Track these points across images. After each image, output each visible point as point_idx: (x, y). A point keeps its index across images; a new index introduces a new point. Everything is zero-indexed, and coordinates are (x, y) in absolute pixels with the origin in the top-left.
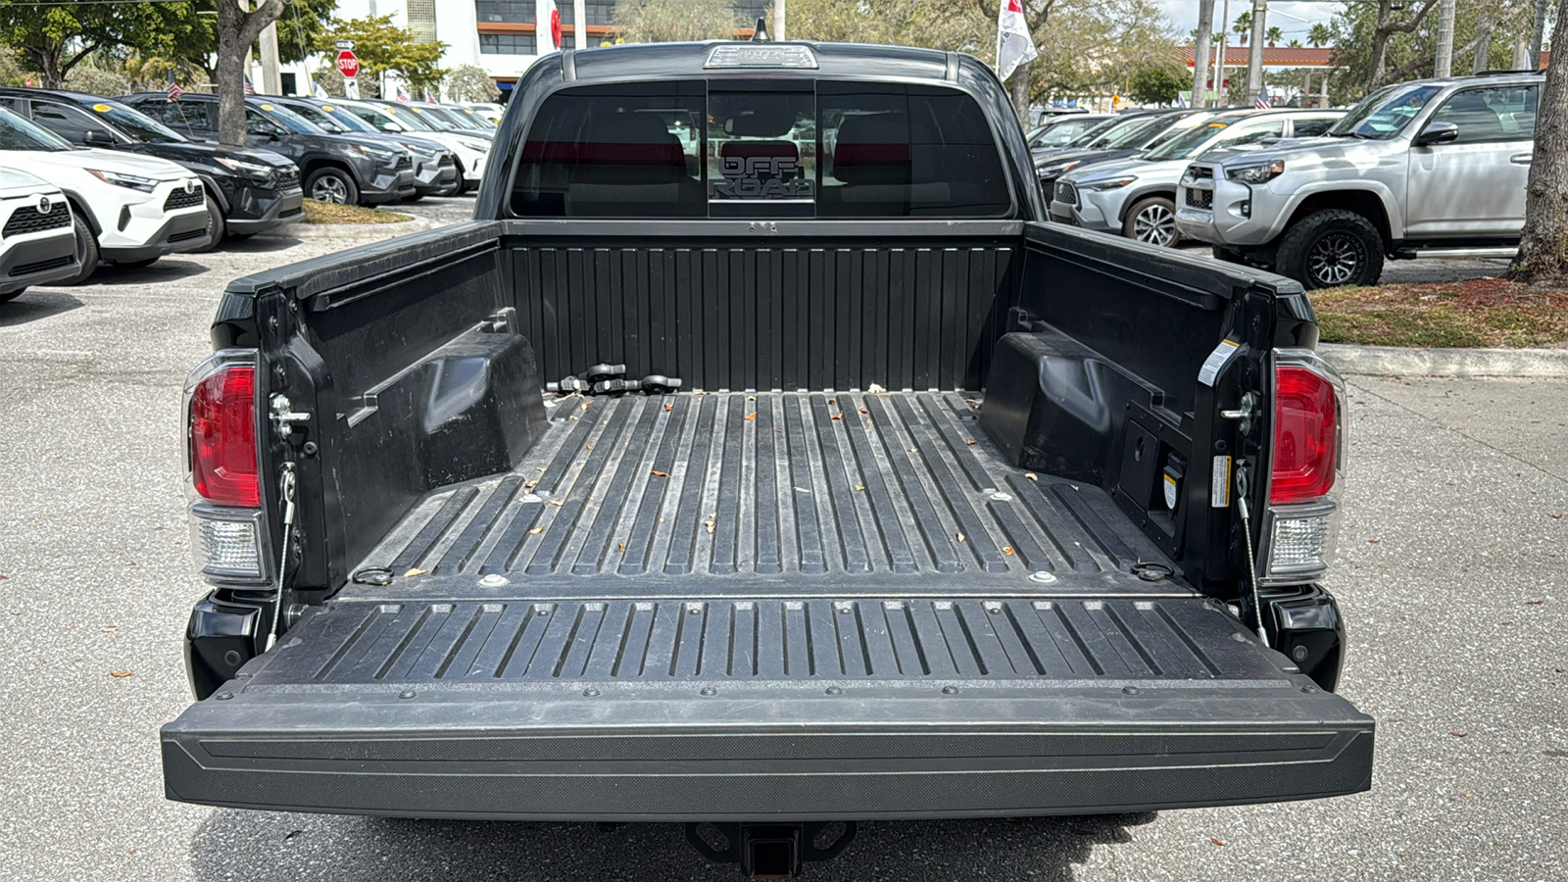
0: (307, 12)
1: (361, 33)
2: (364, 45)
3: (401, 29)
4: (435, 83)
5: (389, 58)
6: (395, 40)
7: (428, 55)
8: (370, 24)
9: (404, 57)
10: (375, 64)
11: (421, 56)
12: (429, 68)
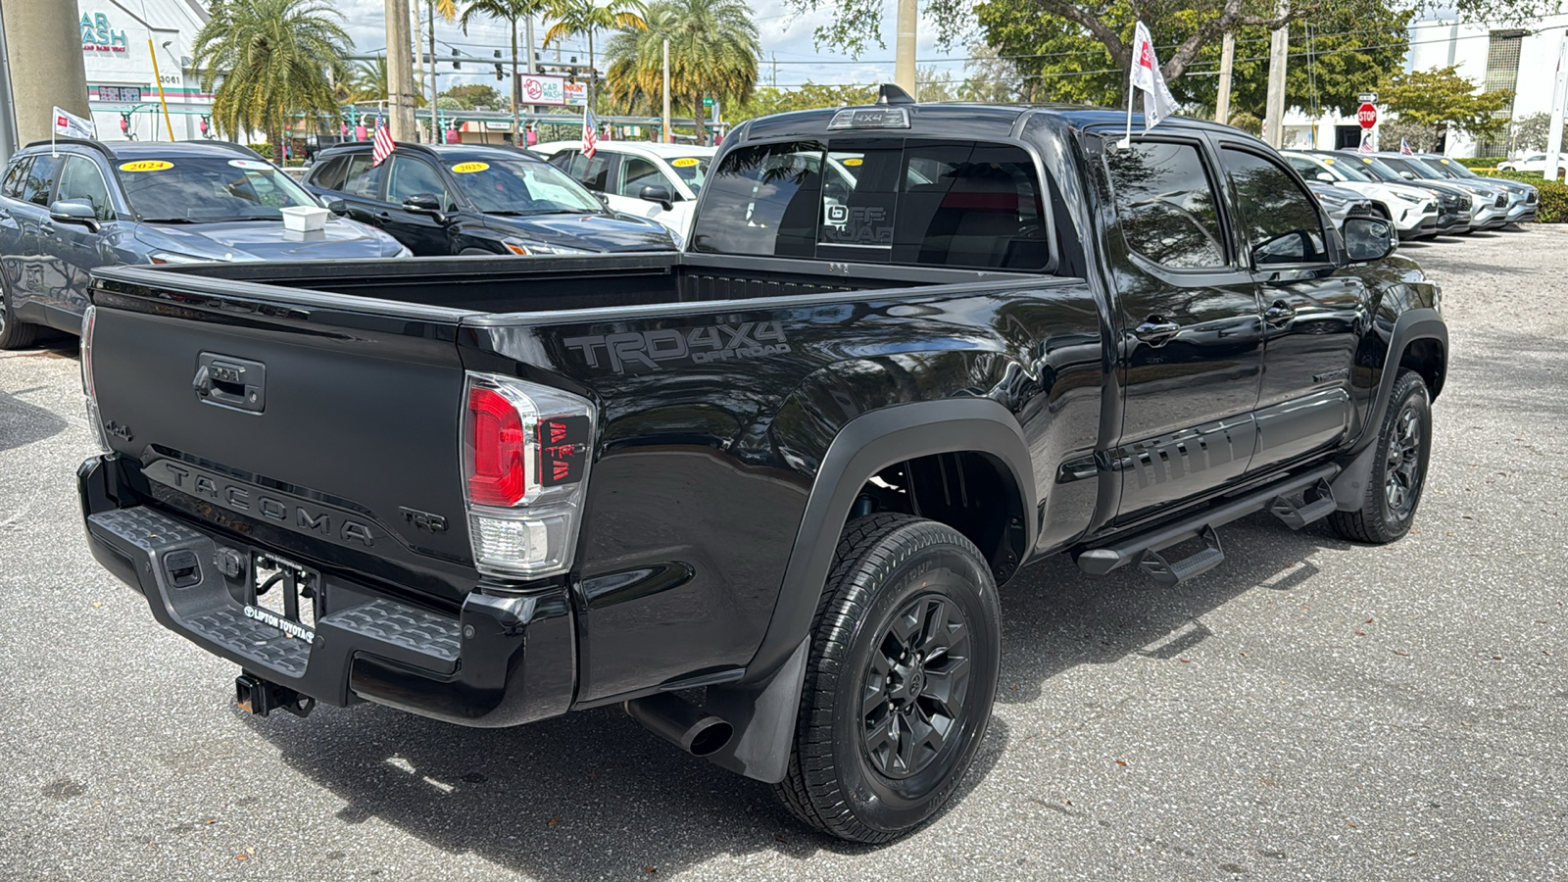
0: (1371, 67)
1: (1420, 85)
2: (1419, 97)
3: (1464, 79)
4: (1492, 133)
5: (1444, 108)
6: (1455, 90)
7: (1488, 104)
8: (1432, 75)
9: (1462, 107)
10: (1429, 115)
11: (1480, 105)
12: (1487, 117)
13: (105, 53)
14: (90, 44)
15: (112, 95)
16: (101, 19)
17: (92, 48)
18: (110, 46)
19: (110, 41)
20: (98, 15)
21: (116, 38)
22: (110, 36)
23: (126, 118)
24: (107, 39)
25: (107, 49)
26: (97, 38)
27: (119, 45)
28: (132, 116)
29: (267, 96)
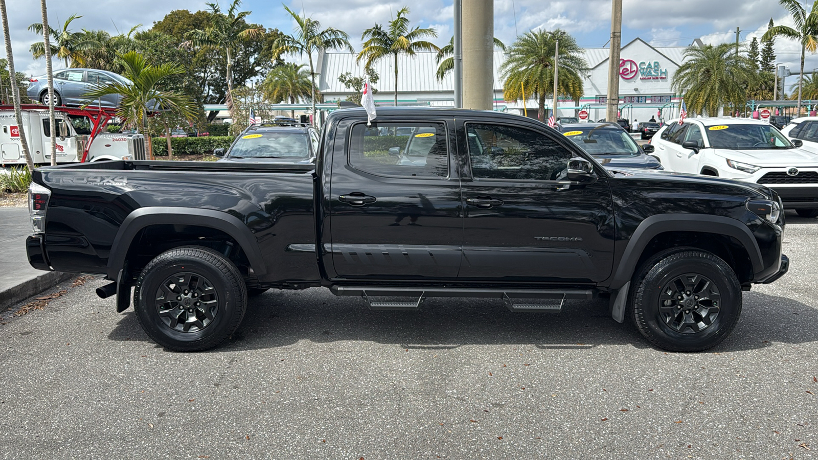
13: (657, 80)
14: (649, 77)
15: (657, 100)
16: (656, 64)
17: (651, 78)
18: (659, 77)
19: (659, 74)
20: (655, 63)
21: (662, 73)
22: (659, 72)
23: (661, 110)
24: (658, 73)
25: (657, 78)
26: (653, 73)
27: (663, 76)
28: (663, 109)
29: (705, 98)
